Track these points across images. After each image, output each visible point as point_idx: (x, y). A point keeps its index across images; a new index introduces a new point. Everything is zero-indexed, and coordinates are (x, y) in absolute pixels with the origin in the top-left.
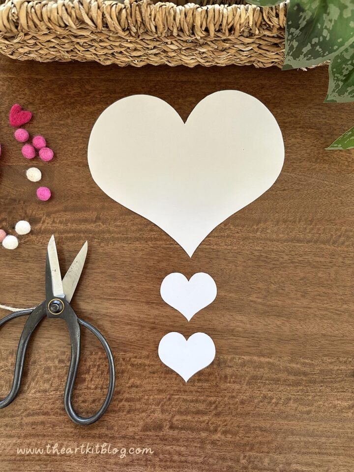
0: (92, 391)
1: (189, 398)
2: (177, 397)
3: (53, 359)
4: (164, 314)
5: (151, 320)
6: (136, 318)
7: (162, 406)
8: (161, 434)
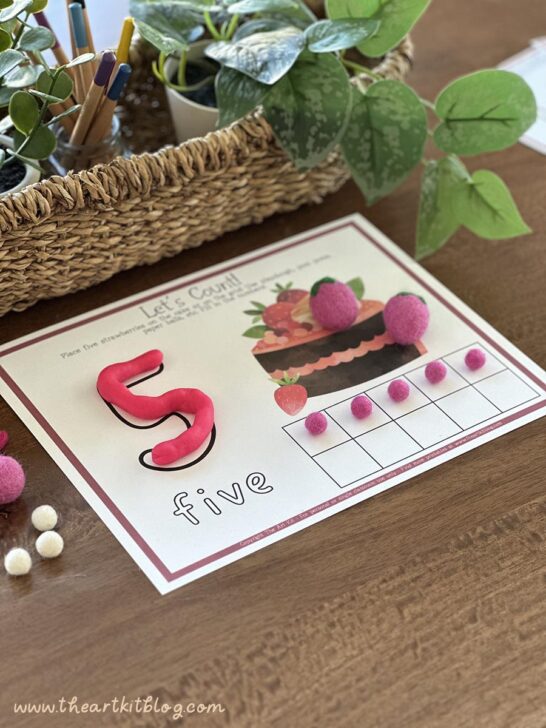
0: (359, 658)
1: (510, 586)
2: (491, 595)
3: (259, 652)
4: (377, 513)
5: (365, 529)
6: (341, 538)
7: (482, 618)
8: (517, 654)
